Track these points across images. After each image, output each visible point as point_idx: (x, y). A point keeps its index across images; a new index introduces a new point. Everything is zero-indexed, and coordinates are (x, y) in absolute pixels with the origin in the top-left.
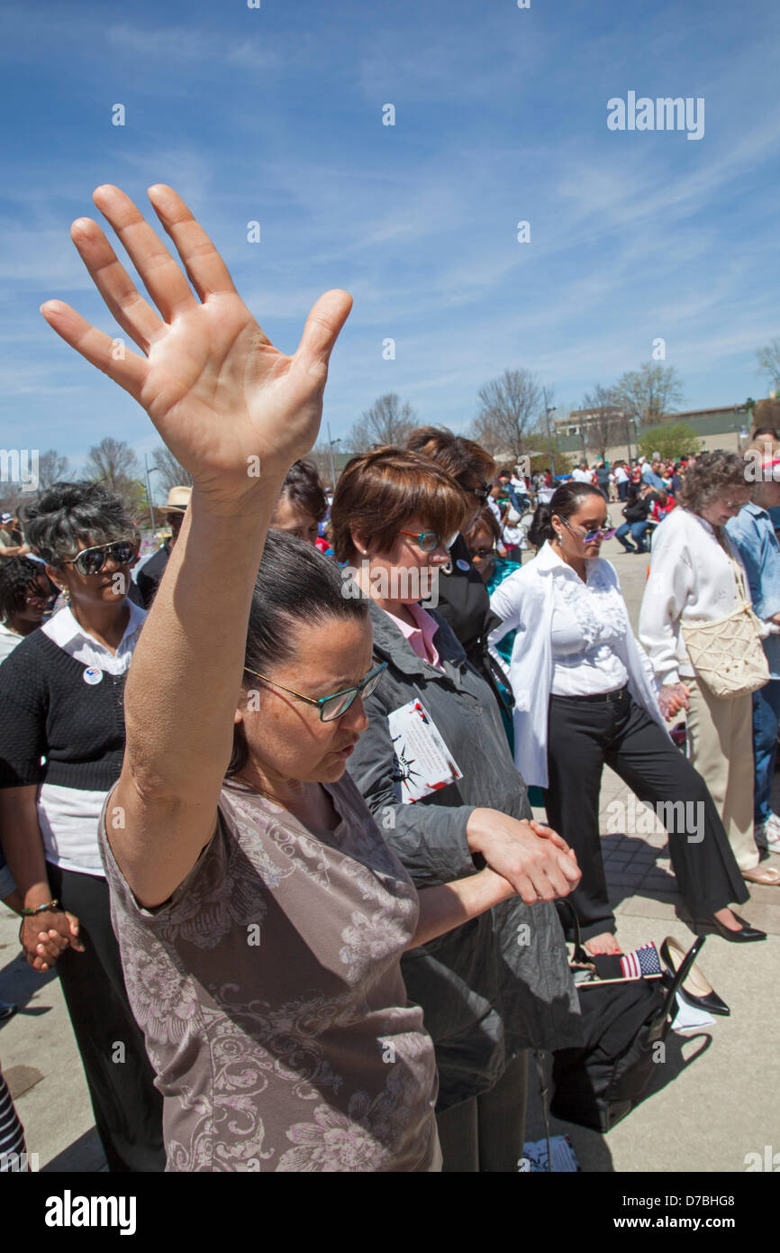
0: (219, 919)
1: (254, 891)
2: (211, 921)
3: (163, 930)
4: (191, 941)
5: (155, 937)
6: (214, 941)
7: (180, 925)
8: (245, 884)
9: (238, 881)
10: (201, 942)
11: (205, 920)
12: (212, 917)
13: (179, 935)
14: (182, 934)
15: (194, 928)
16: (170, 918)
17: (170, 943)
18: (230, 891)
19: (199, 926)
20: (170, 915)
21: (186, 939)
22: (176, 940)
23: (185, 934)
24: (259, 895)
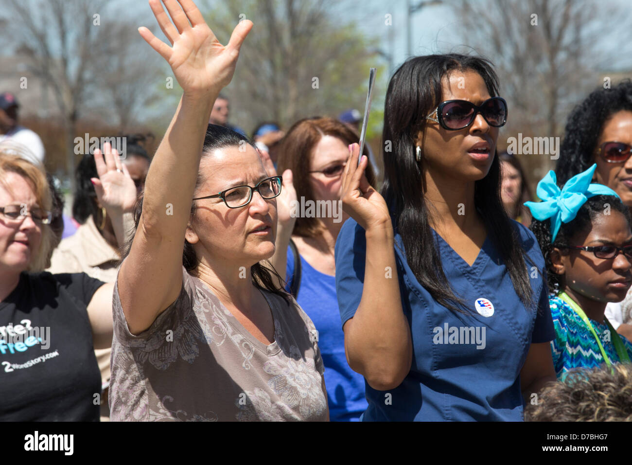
0: (171, 352)
1: (194, 340)
2: (167, 351)
3: (140, 354)
4: (153, 364)
5: (134, 360)
6: (166, 366)
7: (149, 353)
8: (190, 334)
9: (187, 331)
10: (159, 365)
11: (165, 351)
12: (168, 349)
13: (148, 360)
14: (150, 360)
15: (157, 357)
16: (145, 347)
17: (141, 365)
18: (181, 335)
19: (160, 355)
20: (146, 344)
21: (151, 362)
22: (145, 363)
23: (151, 359)
24: (196, 344)
